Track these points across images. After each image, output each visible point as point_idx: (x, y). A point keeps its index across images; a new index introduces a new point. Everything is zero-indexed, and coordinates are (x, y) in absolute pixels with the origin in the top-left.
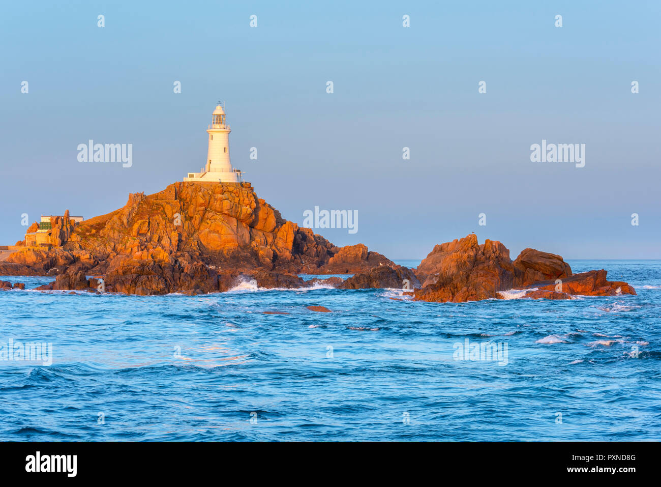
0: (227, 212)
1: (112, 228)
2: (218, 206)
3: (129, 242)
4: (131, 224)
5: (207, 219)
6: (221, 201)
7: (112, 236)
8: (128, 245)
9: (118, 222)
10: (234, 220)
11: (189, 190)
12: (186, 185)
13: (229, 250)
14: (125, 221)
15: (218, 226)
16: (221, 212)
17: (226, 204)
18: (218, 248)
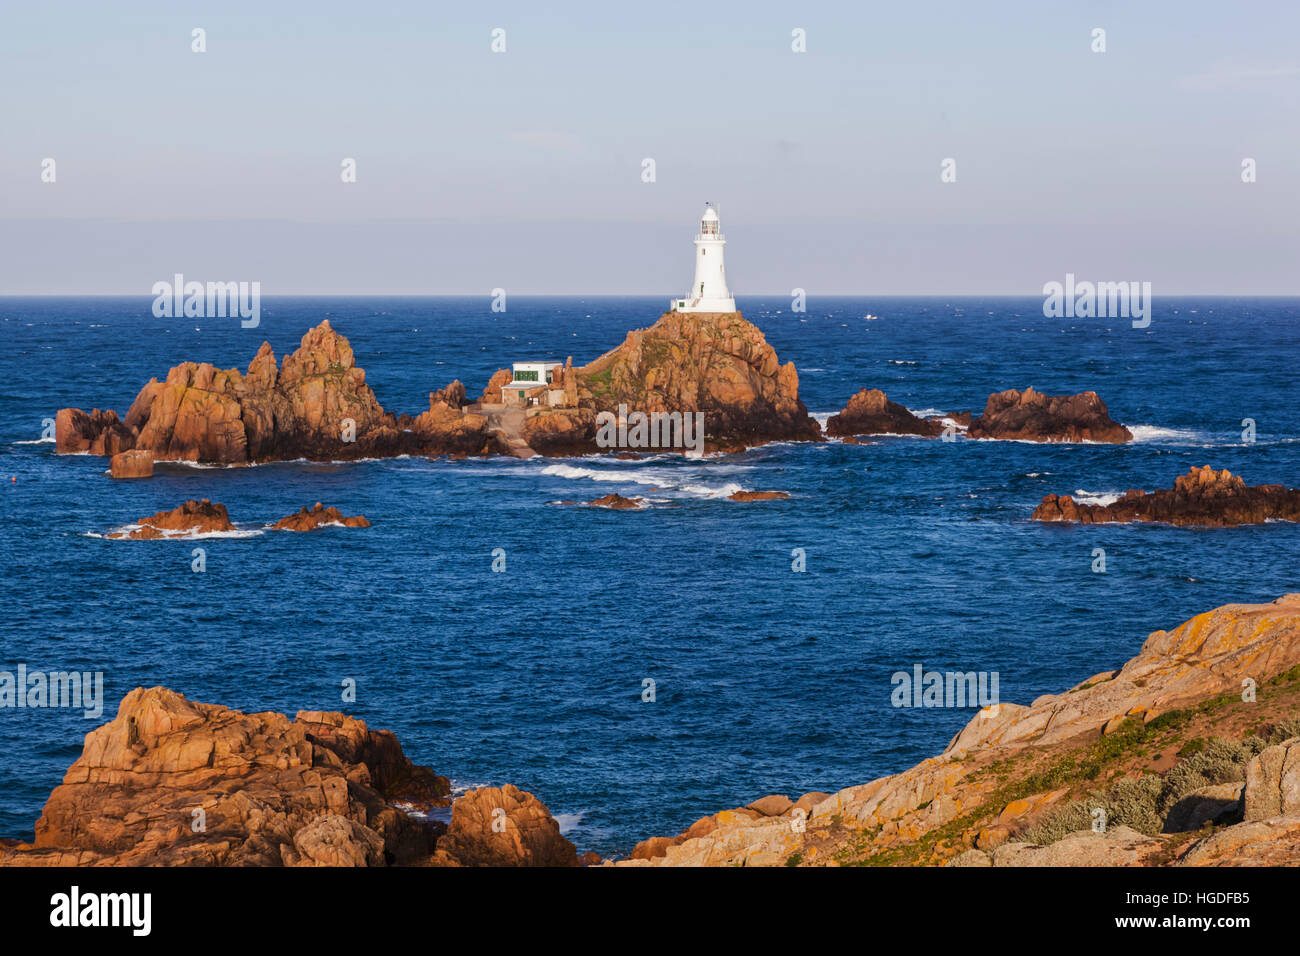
0: (737, 354)
1: (623, 380)
2: (726, 345)
3: (650, 399)
4: (642, 373)
5: (714, 363)
6: (731, 339)
7: (625, 391)
8: (649, 401)
9: (626, 371)
10: (745, 364)
11: (691, 324)
12: (686, 317)
13: (746, 404)
14: (635, 370)
15: (731, 372)
16: (730, 354)
17: (737, 343)
18: (732, 402)
